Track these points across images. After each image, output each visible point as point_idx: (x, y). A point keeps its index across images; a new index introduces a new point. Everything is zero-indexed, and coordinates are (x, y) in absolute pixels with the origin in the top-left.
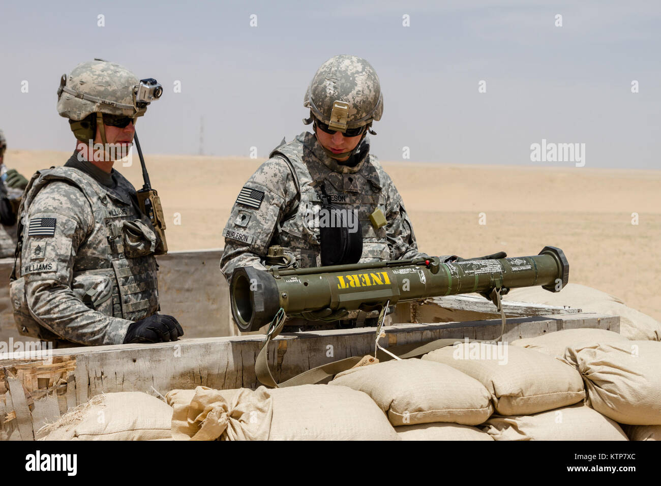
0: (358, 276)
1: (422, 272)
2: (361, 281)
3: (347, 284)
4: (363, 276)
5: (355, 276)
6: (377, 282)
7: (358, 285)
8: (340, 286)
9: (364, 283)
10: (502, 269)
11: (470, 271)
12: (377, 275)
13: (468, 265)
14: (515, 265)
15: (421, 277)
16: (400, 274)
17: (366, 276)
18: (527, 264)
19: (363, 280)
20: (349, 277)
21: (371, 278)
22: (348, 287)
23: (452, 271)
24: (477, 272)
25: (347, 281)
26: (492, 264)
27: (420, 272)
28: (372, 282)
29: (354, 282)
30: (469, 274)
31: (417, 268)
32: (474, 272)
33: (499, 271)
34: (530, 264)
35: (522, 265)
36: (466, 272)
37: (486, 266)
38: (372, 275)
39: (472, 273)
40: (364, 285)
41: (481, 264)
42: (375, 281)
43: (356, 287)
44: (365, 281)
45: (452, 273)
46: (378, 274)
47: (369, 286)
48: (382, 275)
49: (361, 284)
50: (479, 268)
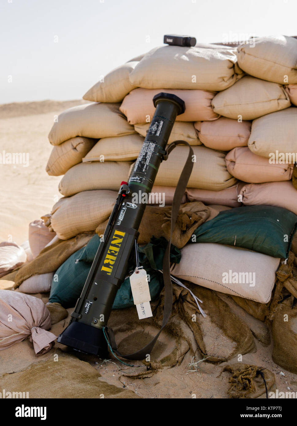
0: (109, 254)
1: (128, 203)
2: (112, 254)
3: (110, 266)
4: (111, 251)
5: (108, 256)
6: (119, 242)
7: (114, 258)
8: (109, 273)
9: (115, 253)
10: (154, 143)
11: (145, 167)
12: (115, 239)
13: (140, 166)
14: (156, 132)
15: (132, 207)
16: (122, 221)
17: (111, 248)
18: (159, 123)
19: (113, 252)
20: (106, 261)
21: (114, 245)
22: (112, 267)
23: (138, 181)
24: (147, 163)
25: (108, 265)
26: (147, 147)
27: (128, 205)
28: (117, 246)
29: (112, 260)
30: (146, 169)
31: (124, 204)
32: (147, 165)
33: (154, 146)
34: (160, 121)
35: (158, 126)
36: (144, 170)
37: (146, 153)
38: (113, 242)
39: (146, 167)
40: (117, 254)
41: (143, 156)
42: (118, 243)
43: (115, 261)
44: (114, 251)
45: (140, 181)
46: (114, 237)
47: (120, 250)
48: (117, 236)
49: (115, 256)
50: (146, 159)
